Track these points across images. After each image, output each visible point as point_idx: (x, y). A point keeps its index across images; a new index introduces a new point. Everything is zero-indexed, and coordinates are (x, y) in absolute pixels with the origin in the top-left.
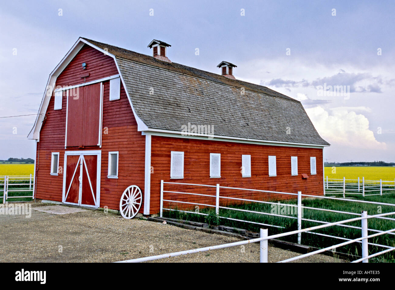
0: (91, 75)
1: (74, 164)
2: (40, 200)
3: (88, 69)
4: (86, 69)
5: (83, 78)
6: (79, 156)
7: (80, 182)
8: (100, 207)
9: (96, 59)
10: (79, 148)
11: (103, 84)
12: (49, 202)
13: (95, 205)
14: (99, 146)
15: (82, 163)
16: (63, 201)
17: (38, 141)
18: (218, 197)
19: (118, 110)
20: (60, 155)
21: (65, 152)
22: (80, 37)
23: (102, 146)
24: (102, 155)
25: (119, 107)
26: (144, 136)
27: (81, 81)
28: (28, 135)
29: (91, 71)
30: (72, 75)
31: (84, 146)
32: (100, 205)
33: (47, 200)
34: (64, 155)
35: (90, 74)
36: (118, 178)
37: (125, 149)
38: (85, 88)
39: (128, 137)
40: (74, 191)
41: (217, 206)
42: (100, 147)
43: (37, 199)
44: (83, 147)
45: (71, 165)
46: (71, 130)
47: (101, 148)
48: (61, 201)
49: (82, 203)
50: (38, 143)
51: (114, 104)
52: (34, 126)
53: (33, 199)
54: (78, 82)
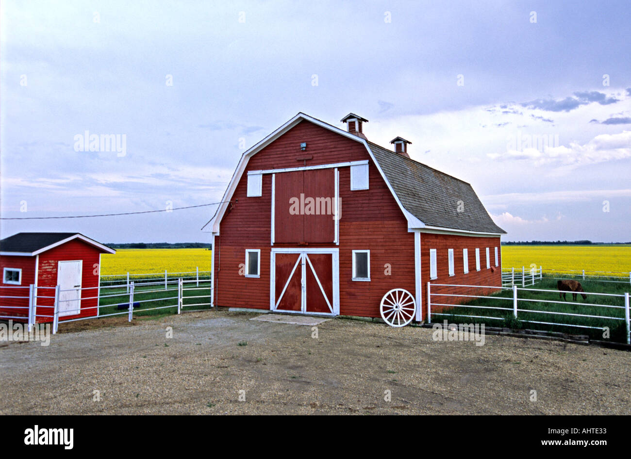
0: (314, 159)
1: (290, 264)
2: (226, 309)
3: (308, 151)
4: (305, 151)
5: (299, 161)
6: (299, 254)
7: (302, 286)
8: (340, 314)
9: (324, 139)
10: (299, 244)
11: (338, 170)
12: (244, 310)
13: (330, 312)
14: (335, 243)
15: (304, 262)
16: (271, 309)
17: (218, 234)
18: (515, 299)
19: (367, 201)
20: (261, 253)
21: (272, 249)
22: (300, 113)
23: (340, 243)
24: (340, 253)
25: (368, 198)
26: (413, 234)
27: (297, 164)
28: (204, 227)
29: (316, 153)
30: (279, 156)
31: (309, 243)
32: (340, 312)
33: (240, 307)
34: (270, 253)
35: (313, 157)
36: (370, 281)
37: (380, 248)
38: (305, 172)
39: (385, 233)
40: (292, 296)
41: (516, 310)
42: (338, 244)
43: (219, 306)
44: (307, 244)
45: (284, 265)
46: (282, 223)
47: (338, 246)
48: (269, 309)
49: (308, 310)
50: (216, 237)
51: (358, 195)
52: (215, 216)
53: (212, 307)
54: (291, 164)
